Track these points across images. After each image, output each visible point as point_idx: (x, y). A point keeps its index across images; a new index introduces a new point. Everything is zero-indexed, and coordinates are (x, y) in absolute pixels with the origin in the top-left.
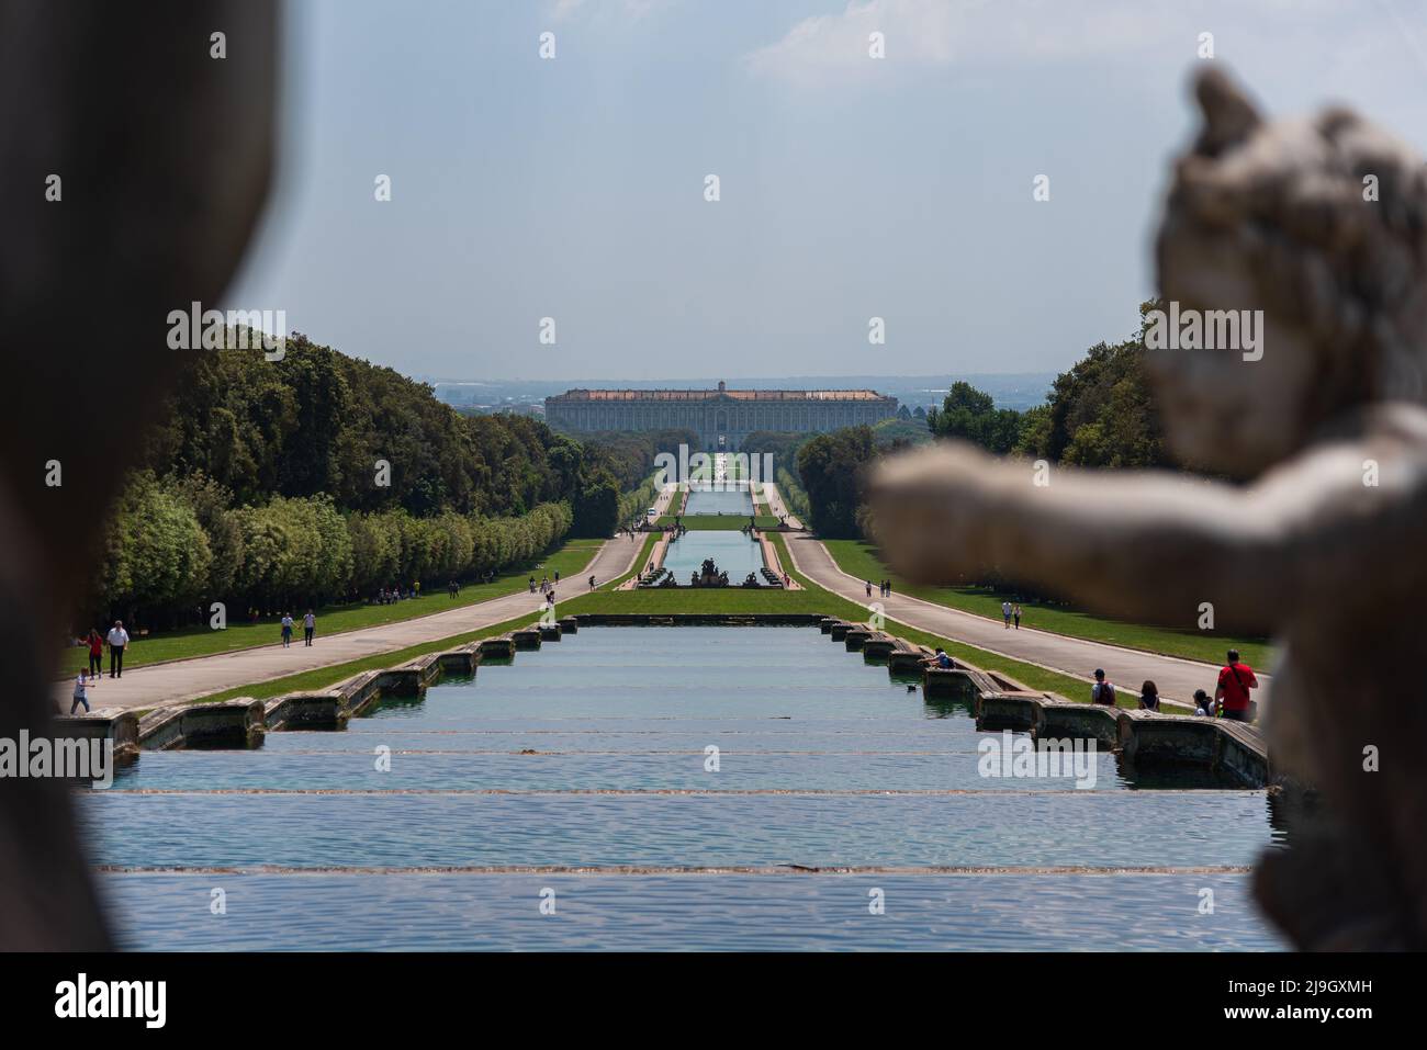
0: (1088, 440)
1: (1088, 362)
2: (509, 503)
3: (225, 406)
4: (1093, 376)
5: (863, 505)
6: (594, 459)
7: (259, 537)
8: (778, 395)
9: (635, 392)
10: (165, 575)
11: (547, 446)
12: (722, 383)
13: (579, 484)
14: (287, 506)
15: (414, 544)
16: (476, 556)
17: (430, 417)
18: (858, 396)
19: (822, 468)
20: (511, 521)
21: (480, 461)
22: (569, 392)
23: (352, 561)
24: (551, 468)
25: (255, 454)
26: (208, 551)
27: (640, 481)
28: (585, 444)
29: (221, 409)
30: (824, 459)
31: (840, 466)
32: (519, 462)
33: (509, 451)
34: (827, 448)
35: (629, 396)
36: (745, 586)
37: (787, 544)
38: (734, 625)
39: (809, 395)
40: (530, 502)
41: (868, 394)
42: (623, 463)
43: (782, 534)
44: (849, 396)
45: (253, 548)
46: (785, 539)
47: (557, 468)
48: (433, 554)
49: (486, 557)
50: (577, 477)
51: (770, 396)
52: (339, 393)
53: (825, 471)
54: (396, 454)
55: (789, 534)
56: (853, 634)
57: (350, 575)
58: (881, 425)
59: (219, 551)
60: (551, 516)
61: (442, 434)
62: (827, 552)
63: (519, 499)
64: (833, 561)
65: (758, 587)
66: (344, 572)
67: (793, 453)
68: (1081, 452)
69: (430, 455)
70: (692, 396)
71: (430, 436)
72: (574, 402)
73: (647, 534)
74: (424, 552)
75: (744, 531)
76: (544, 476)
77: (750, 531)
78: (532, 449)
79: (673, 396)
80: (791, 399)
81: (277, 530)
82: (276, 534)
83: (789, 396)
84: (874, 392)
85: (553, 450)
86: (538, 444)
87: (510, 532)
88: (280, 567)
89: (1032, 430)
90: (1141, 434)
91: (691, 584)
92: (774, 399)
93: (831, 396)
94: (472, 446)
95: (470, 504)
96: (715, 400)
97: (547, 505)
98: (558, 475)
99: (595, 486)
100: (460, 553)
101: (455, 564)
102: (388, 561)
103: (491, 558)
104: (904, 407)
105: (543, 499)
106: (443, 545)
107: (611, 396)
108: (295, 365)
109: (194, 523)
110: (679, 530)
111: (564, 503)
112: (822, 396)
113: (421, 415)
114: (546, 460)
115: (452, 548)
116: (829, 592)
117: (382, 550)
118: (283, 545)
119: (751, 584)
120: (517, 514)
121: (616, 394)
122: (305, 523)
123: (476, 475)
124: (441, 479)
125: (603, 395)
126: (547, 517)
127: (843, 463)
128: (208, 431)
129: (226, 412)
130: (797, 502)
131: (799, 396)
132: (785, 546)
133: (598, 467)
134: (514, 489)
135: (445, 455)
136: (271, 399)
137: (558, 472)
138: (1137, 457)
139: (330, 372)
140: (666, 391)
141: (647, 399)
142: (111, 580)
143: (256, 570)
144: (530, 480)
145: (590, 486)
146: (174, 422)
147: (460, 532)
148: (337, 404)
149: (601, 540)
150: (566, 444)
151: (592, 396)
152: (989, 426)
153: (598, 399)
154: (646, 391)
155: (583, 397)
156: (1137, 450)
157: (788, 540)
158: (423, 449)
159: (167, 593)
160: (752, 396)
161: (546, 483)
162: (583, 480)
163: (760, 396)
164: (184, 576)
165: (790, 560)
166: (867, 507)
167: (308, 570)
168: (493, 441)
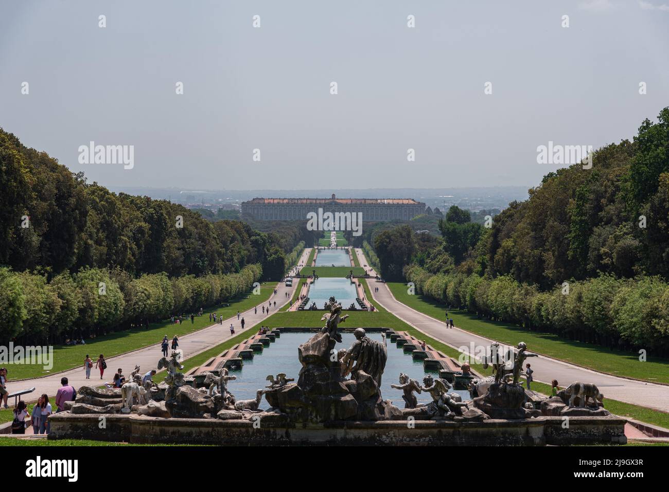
0: (508, 247)
1: (509, 210)
2: (233, 266)
3: (123, 235)
4: (511, 216)
5: (406, 265)
6: (272, 242)
7: (140, 294)
8: (363, 202)
9: (288, 199)
10: (110, 313)
11: (250, 236)
12: (334, 195)
13: (265, 255)
14: (149, 278)
15: (196, 291)
16: (221, 294)
17: (201, 229)
18: (405, 202)
19: (386, 247)
20: (234, 275)
21: (221, 248)
22: (254, 199)
23: (173, 302)
24: (252, 247)
25: (133, 255)
26: (124, 302)
27: (292, 248)
28: (268, 235)
29: (122, 237)
30: (387, 243)
31: (395, 246)
32: (237, 245)
33: (233, 240)
34: (389, 237)
35: (285, 201)
36: (350, 310)
37: (368, 285)
38: (347, 332)
39: (379, 201)
40: (242, 264)
41: (410, 201)
42: (284, 240)
43: (366, 279)
44: (400, 202)
45: (137, 298)
46: (367, 282)
47: (255, 248)
48: (204, 295)
49: (225, 294)
50: (265, 251)
51: (358, 202)
52: (166, 224)
53: (388, 248)
54: (188, 248)
55: (369, 279)
56: (400, 340)
57: (173, 307)
58: (417, 217)
59: (127, 301)
60: (253, 272)
61: (206, 237)
62: (388, 289)
63: (237, 265)
64: (392, 294)
65: (356, 310)
66: (170, 306)
67: (371, 234)
68: (505, 251)
69: (201, 247)
70: (318, 202)
71: (201, 238)
72: (255, 205)
73: (299, 279)
74: (201, 294)
75: (347, 278)
76: (249, 251)
77: (350, 278)
78: (243, 237)
79: (308, 202)
80: (370, 204)
81: (146, 290)
82: (145, 292)
83: (368, 202)
84: (413, 200)
85: (253, 238)
86: (246, 235)
87: (234, 281)
88: (148, 306)
89: (486, 236)
90: (528, 248)
91: (324, 308)
92: (361, 204)
93: (391, 202)
94: (218, 240)
95: (217, 268)
96: (330, 204)
97: (251, 266)
98: (256, 251)
99: (274, 256)
100: (215, 294)
101: (213, 299)
102: (187, 300)
103: (228, 295)
104: (429, 207)
105: (248, 262)
106: (208, 291)
107: (276, 201)
108: (146, 211)
109: (119, 291)
110: (315, 277)
111: (258, 264)
112: (386, 201)
113: (196, 228)
114: (250, 243)
115: (212, 292)
116: (389, 313)
117: (184, 295)
118: (148, 297)
119: (352, 308)
120: (237, 272)
121: (279, 201)
122: (157, 286)
123: (219, 254)
124: (206, 258)
125: (272, 201)
126: (250, 272)
127: (397, 245)
128: (117, 247)
129: (124, 238)
130: (373, 260)
131: (374, 202)
132: (367, 286)
133: (275, 246)
134: (235, 258)
135: (208, 247)
136: (140, 230)
137: (256, 249)
138: (526, 258)
139: (162, 214)
140: (304, 199)
141: (295, 203)
142: (91, 317)
143: (139, 308)
144: (242, 254)
145: (271, 255)
146: (103, 243)
147: (214, 283)
148: (165, 229)
149: (276, 283)
150: (259, 235)
151: (266, 202)
152: (467, 231)
153: (269, 203)
154: (294, 199)
155: (261, 202)
156: (526, 255)
157: (369, 283)
158: (197, 244)
159: (109, 321)
160: (349, 202)
161: (250, 255)
162: (267, 252)
163: (354, 202)
164: (116, 313)
165: (370, 293)
166: (408, 267)
167: (158, 308)
168: (226, 236)
